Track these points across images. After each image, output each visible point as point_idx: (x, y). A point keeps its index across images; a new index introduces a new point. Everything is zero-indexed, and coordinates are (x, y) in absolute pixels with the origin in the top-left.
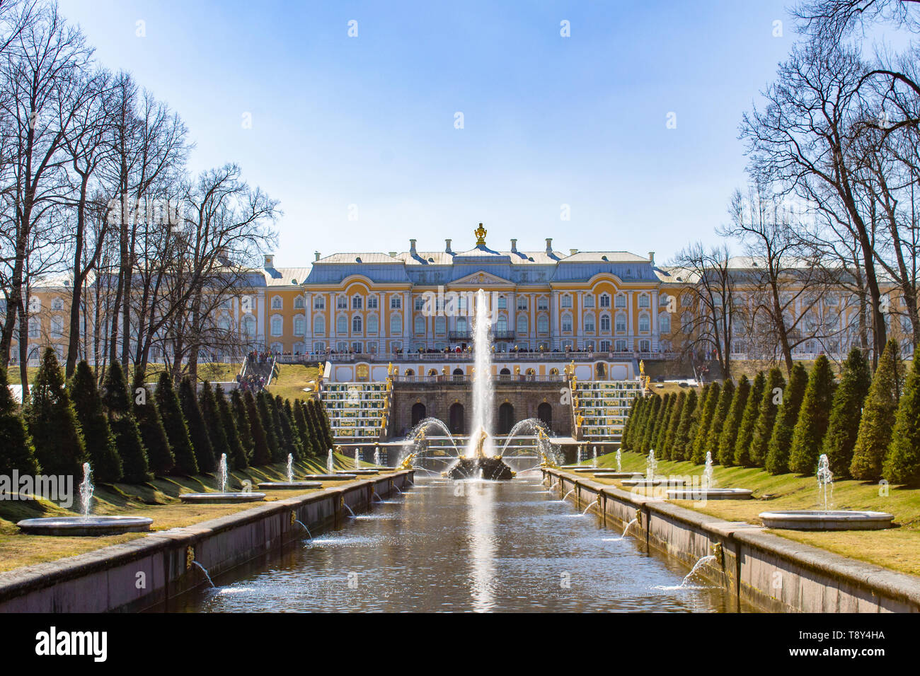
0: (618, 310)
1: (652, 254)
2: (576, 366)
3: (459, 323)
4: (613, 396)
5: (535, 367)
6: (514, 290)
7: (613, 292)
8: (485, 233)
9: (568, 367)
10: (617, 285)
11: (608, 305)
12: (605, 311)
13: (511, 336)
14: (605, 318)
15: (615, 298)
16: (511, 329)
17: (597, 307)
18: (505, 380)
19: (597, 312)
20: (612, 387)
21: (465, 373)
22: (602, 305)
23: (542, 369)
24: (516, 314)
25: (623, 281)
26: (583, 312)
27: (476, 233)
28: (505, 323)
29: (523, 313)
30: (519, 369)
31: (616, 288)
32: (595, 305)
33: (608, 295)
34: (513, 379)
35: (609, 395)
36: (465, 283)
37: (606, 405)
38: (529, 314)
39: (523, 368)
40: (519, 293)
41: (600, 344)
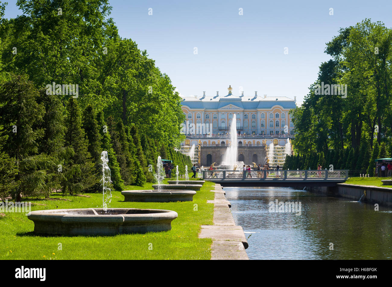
0: (282, 119)
1: (295, 97)
2: (266, 140)
3: (222, 124)
4: (280, 152)
5: (251, 141)
6: (243, 111)
7: (280, 112)
8: (232, 89)
9: (263, 141)
10: (282, 110)
11: (278, 117)
12: (277, 119)
13: (242, 129)
14: (277, 122)
15: (281, 115)
16: (242, 126)
17: (274, 118)
18: (241, 146)
19: (274, 120)
20: (280, 148)
21: (225, 143)
22: (276, 117)
23: (254, 141)
24: (244, 120)
25: (284, 108)
26: (269, 120)
27: (228, 89)
28: (239, 124)
29: (246, 120)
30: (246, 142)
31: (282, 111)
32: (273, 117)
33: (278, 113)
34: (243, 145)
35: (278, 152)
36: (225, 109)
37: (277, 155)
38: (249, 120)
39: (247, 141)
40: (245, 112)
41: (275, 132)
